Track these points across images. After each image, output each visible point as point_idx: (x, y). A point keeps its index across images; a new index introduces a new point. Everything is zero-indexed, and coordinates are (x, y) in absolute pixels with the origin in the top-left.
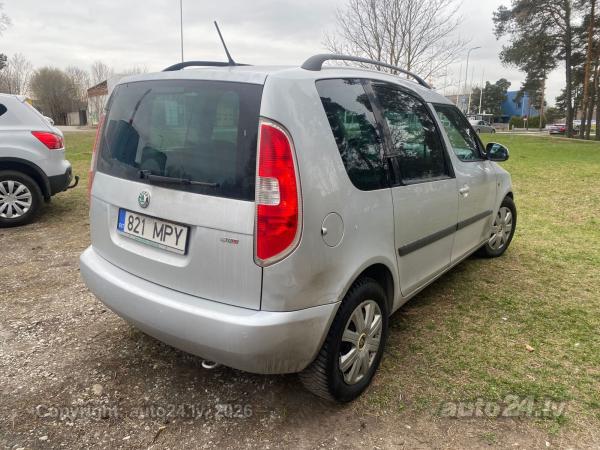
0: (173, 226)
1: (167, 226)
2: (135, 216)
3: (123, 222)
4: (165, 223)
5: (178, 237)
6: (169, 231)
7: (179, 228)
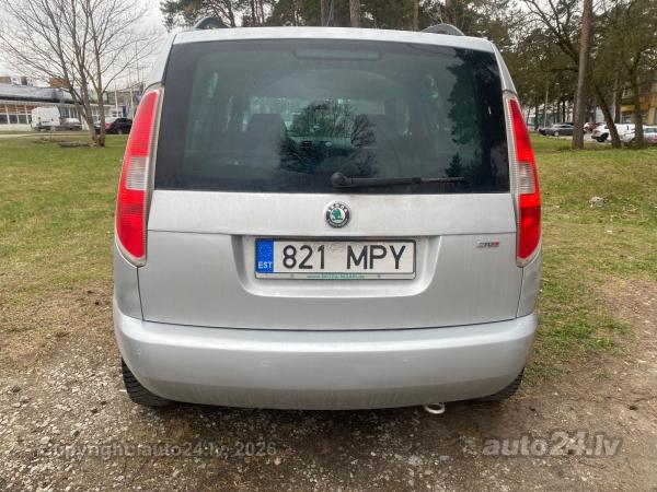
0: (387, 245)
1: (373, 247)
2: (298, 245)
3: (271, 258)
4: (369, 244)
5: (397, 258)
6: (378, 252)
7: (398, 247)
